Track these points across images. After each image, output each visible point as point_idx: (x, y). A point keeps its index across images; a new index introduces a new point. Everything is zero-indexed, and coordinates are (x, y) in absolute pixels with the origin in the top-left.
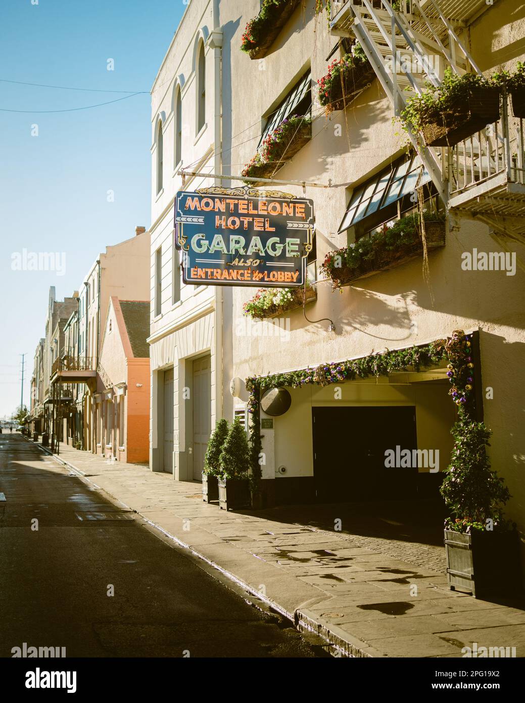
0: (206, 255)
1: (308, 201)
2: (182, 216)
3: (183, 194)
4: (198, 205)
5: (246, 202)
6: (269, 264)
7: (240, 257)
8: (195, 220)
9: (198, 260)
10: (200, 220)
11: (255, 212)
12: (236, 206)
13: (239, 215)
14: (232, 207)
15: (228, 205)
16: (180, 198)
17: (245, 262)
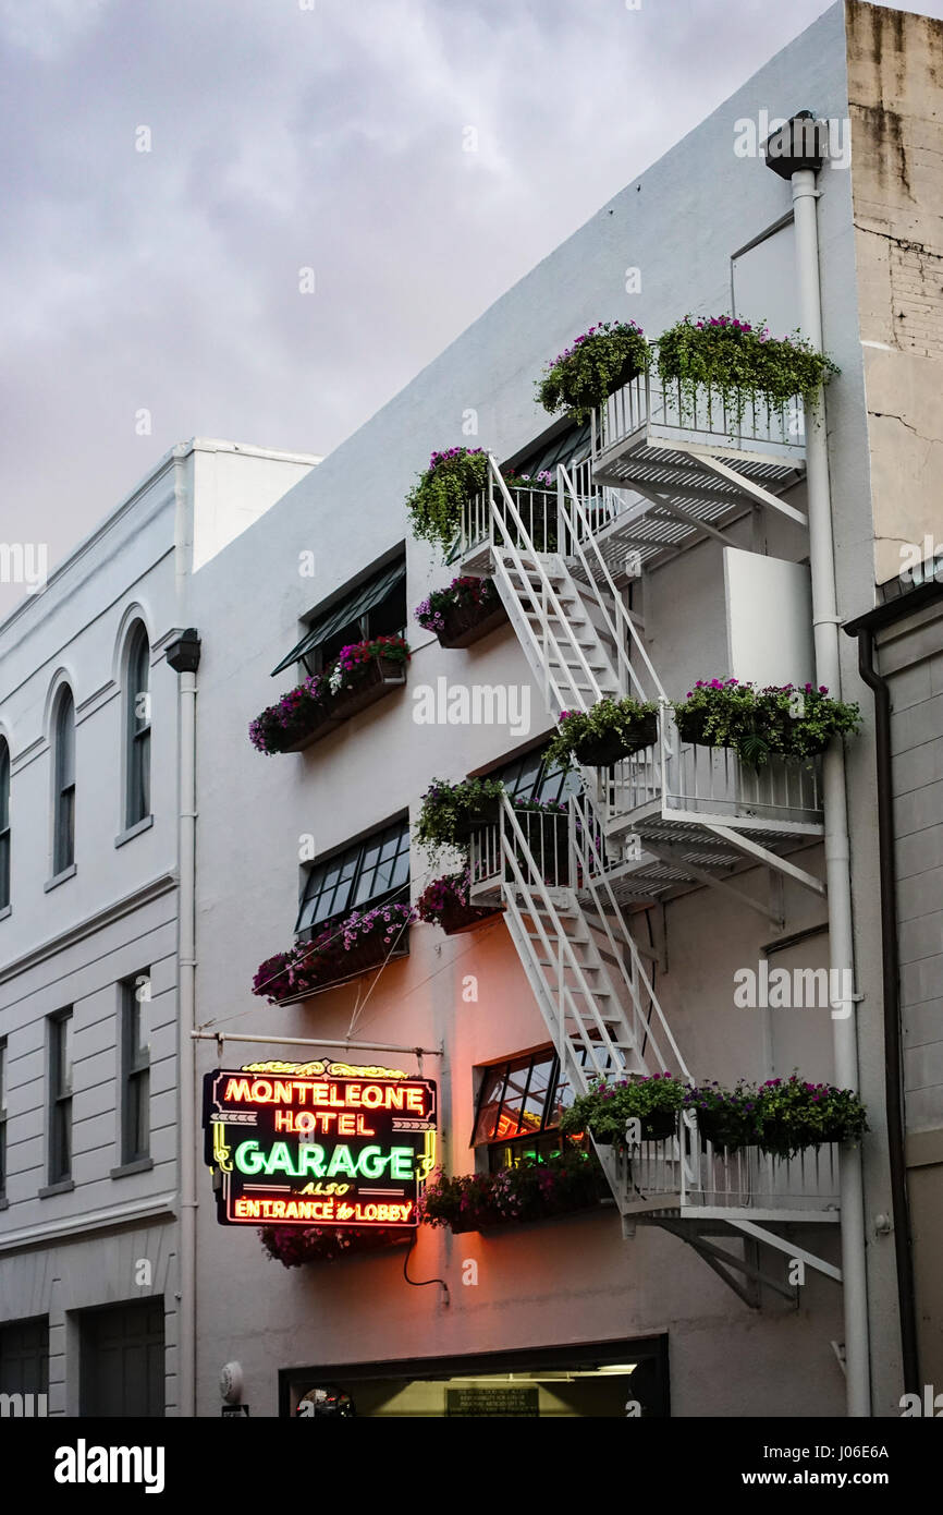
0: (261, 1177)
1: (427, 1083)
2: (221, 1111)
3: (222, 1074)
4: (247, 1093)
5: (326, 1086)
6: (363, 1191)
7: (316, 1181)
8: (242, 1118)
9: (248, 1187)
10: (250, 1119)
11: (341, 1104)
12: (310, 1093)
13: (314, 1109)
14: (303, 1095)
15: (296, 1092)
16: (218, 1081)
17: (323, 1188)
